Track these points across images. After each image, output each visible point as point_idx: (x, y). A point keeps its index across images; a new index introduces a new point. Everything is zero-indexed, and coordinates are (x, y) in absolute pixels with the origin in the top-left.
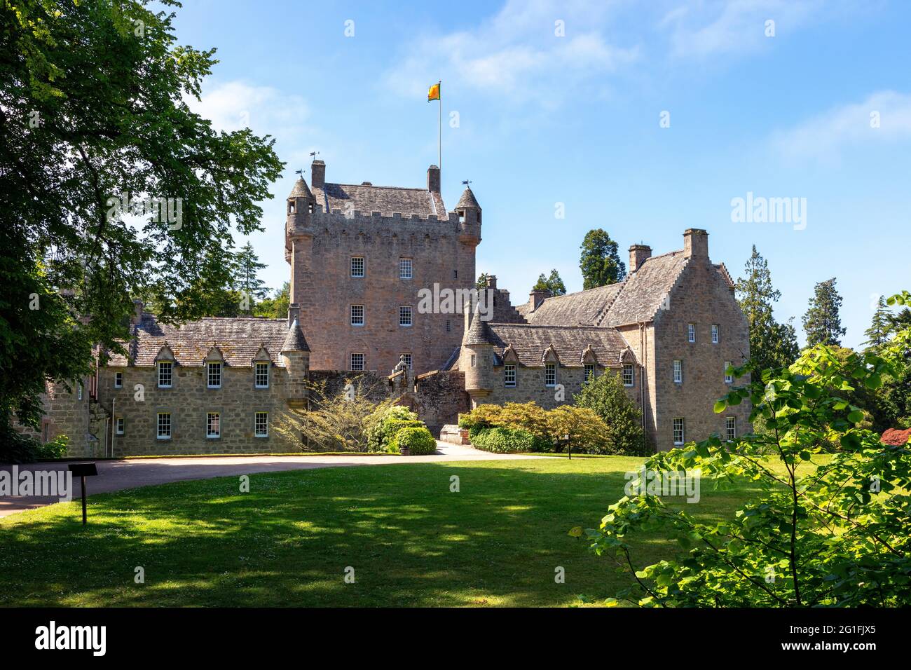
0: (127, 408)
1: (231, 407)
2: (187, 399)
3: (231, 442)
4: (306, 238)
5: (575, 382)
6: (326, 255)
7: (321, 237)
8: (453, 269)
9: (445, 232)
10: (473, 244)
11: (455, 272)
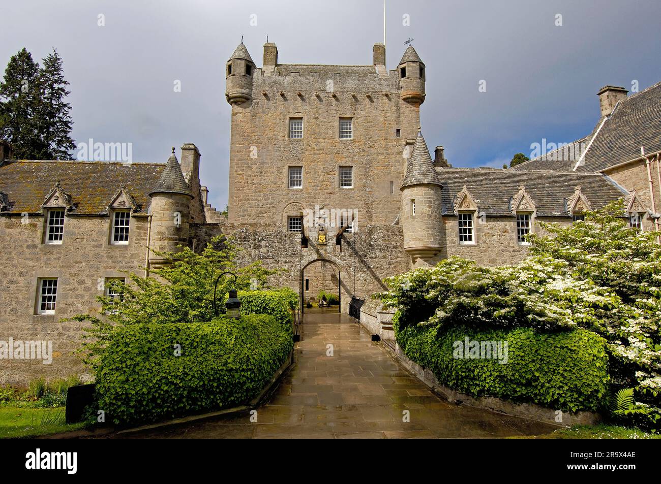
1: (72, 271)
3: (69, 320)
4: (243, 100)
6: (264, 117)
7: (259, 99)
8: (396, 127)
9: (386, 90)
10: (417, 100)
11: (398, 131)
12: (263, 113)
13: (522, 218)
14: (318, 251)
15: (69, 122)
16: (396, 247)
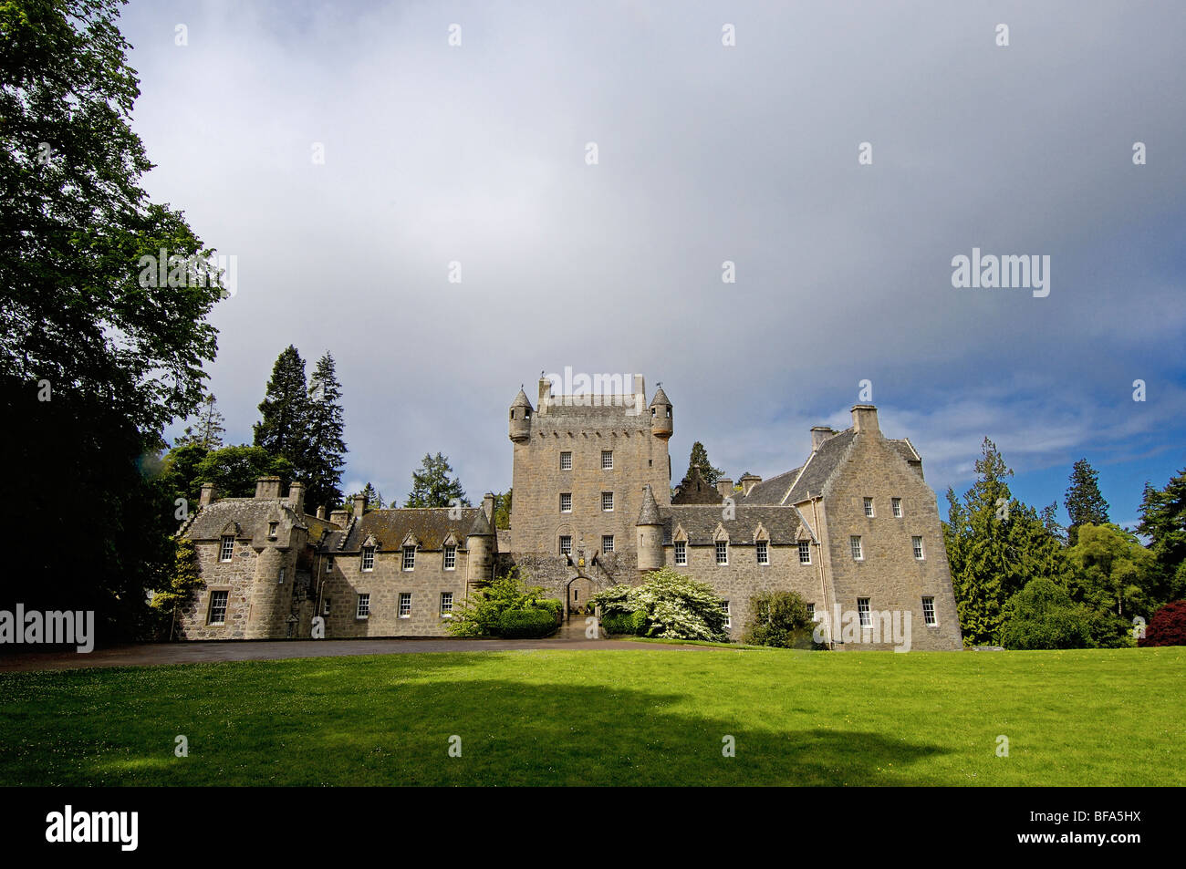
0: (334, 590)
1: (420, 588)
2: (383, 581)
3: (419, 621)
4: (524, 439)
5: (748, 561)
6: (540, 452)
7: (536, 437)
8: (648, 458)
9: (640, 427)
10: (665, 435)
11: (650, 461)
12: (540, 449)
13: (721, 544)
14: (579, 571)
15: (341, 425)
16: (634, 567)
